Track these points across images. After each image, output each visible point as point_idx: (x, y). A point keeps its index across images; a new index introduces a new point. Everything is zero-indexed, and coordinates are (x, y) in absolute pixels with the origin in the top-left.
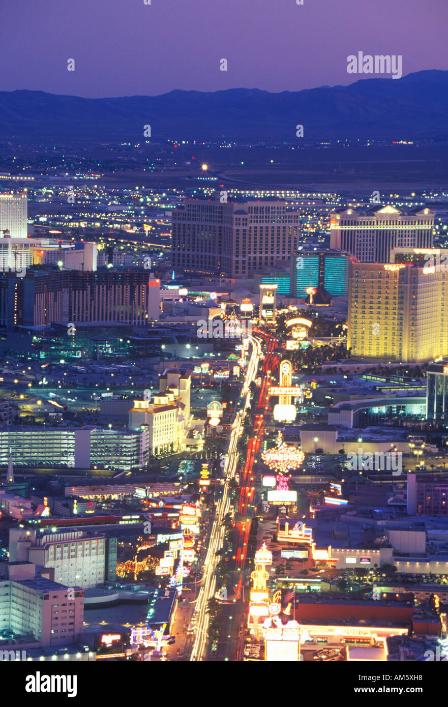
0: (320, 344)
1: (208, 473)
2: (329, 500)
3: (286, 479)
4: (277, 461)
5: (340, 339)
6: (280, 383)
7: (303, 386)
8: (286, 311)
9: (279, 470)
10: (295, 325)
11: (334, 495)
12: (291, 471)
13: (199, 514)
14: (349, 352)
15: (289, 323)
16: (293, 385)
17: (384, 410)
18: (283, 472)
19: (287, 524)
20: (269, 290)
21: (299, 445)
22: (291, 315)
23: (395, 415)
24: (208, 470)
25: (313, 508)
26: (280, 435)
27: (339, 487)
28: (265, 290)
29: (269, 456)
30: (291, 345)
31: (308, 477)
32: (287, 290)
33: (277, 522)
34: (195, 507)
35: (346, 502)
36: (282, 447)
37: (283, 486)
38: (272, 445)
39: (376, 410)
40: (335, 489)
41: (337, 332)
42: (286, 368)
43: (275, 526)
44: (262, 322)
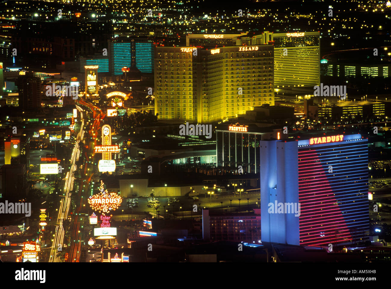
0: (134, 111)
1: (46, 216)
2: (143, 233)
3: (108, 218)
4: (100, 205)
5: (149, 108)
6: (103, 143)
7: (121, 144)
8: (106, 86)
9: (102, 212)
10: (114, 97)
11: (146, 229)
12: (112, 212)
13: (38, 249)
14: (156, 117)
15: (109, 95)
16: (113, 144)
17: (184, 161)
18: (105, 213)
19: (109, 254)
20: (92, 70)
21: (119, 191)
22: (111, 90)
23: (192, 164)
24: (46, 214)
25: (130, 240)
26: (103, 184)
27: (150, 223)
28: (89, 70)
29: (94, 201)
30: (110, 113)
31: (126, 216)
32: (107, 70)
33: (101, 252)
34: (35, 244)
35: (155, 234)
36: (104, 193)
37: (105, 224)
38: (97, 192)
39: (178, 161)
40: (147, 224)
41: (147, 102)
42: (106, 130)
43: (100, 256)
44: (88, 95)
